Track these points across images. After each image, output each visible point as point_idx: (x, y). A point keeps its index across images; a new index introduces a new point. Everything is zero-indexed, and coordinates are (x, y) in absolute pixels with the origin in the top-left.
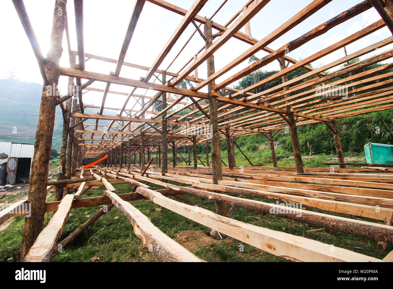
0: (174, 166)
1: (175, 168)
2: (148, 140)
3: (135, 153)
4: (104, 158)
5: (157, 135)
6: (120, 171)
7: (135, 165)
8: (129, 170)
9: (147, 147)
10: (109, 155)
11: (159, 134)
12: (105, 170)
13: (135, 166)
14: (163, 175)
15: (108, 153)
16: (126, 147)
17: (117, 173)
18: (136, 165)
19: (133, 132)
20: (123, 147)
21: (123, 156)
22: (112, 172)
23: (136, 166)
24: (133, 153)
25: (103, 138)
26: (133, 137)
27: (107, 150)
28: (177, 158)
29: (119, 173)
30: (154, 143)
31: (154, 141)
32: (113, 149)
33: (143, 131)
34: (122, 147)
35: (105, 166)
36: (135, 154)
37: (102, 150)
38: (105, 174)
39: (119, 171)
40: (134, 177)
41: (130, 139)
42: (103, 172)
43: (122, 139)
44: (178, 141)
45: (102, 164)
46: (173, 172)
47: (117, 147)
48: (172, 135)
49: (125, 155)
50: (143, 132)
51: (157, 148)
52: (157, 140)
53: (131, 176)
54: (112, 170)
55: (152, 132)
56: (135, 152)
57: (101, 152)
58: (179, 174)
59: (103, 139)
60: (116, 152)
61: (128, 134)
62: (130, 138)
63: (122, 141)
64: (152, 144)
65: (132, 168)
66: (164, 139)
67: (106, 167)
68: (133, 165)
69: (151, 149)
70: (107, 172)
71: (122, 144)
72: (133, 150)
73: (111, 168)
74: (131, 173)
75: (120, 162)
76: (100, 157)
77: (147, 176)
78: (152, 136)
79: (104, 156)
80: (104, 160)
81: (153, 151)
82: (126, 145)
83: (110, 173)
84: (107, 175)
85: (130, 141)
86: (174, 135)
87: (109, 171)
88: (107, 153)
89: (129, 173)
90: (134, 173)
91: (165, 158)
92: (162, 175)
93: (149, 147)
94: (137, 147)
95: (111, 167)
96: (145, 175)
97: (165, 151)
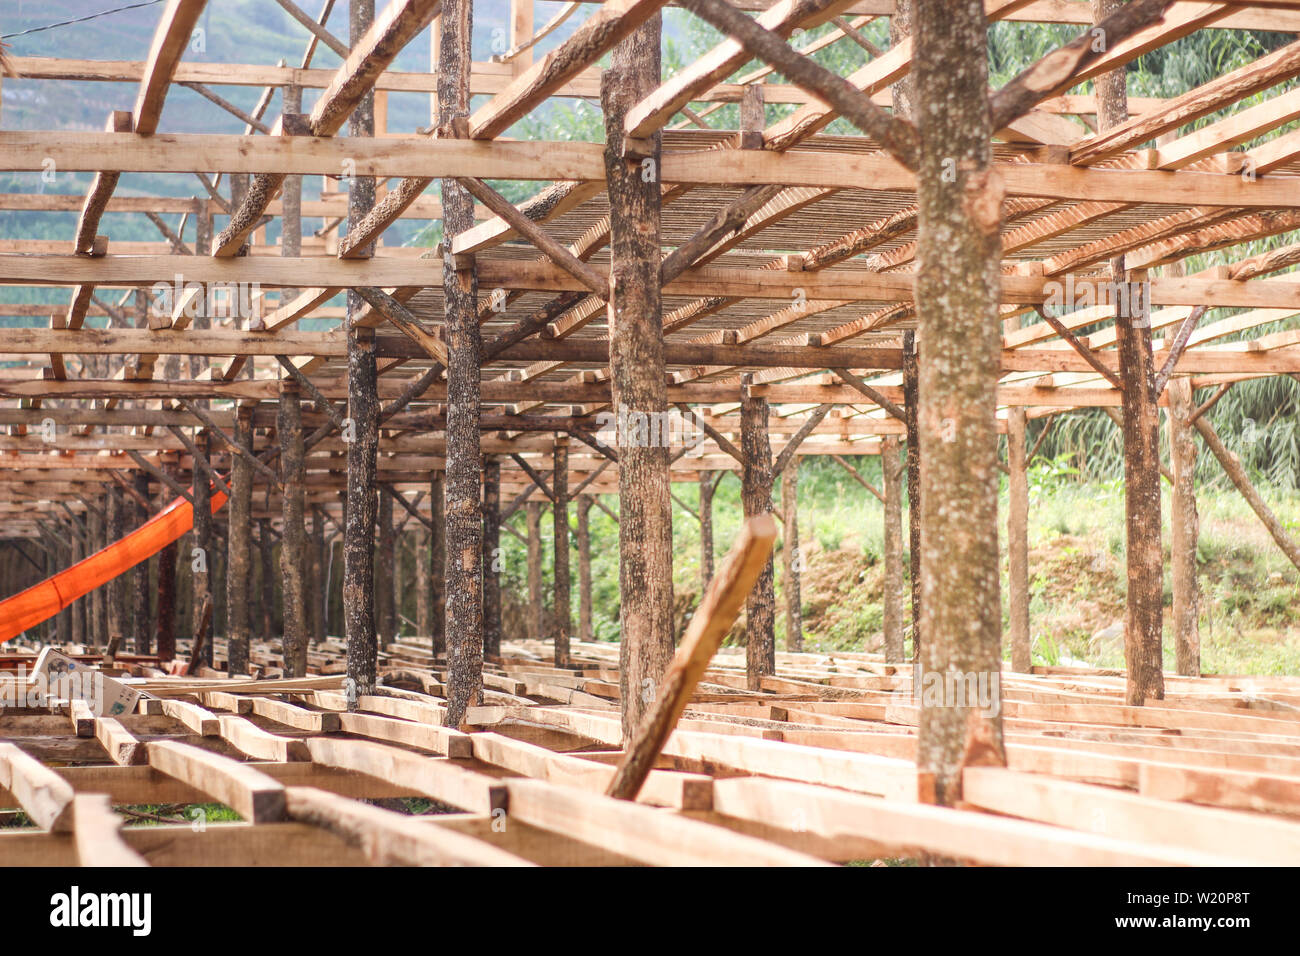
0: (1147, 678)
1: (1151, 710)
2: (730, 273)
3: (559, 469)
4: (146, 538)
5: (860, 180)
6: (349, 723)
7: (563, 647)
8: (474, 715)
9: (733, 383)
10: (210, 492)
11: (877, 170)
12: (155, 709)
13: (562, 659)
14: (941, 793)
15: (190, 462)
16: (421, 371)
17: (297, 753)
18: (579, 648)
19: (485, 138)
20: (387, 382)
21: (399, 515)
22: (241, 732)
23: (579, 669)
24: (536, 477)
25: (91, 247)
26: (495, 226)
27: (174, 418)
28: (1202, 561)
29: (321, 750)
30: (832, 319)
31: (825, 275)
32: (252, 412)
33: (634, 118)
34: (369, 376)
35: (167, 652)
36: (560, 488)
37: (110, 416)
38: (140, 756)
39: (333, 728)
40: (501, 799)
41: (469, 263)
42: (115, 736)
43: (357, 255)
44: (1207, 274)
45: (125, 627)
46: (1107, 761)
47: (295, 385)
48: (1099, 171)
49: (425, 504)
50: (637, 136)
51: (872, 395)
52: (875, 260)
53: (470, 791)
54: (247, 712)
55: (778, 130)
56: (558, 450)
57: (102, 450)
58: (1192, 788)
59: (99, 256)
60: (290, 454)
61: (424, 182)
62: (464, 242)
63: (350, 276)
64: (791, 326)
65: (521, 690)
66: (945, 233)
67: (180, 662)
68: (548, 648)
69: (796, 413)
70: (176, 730)
71: (364, 333)
72: (528, 424)
73: (240, 680)
74: (482, 753)
75: (353, 598)
76: (93, 525)
77: (699, 803)
78: (786, 200)
79: (146, 514)
80: (144, 566)
81: (824, 441)
82: (424, 354)
83: (212, 740)
84: (157, 776)
85: (464, 289)
86: (1131, 177)
87: (193, 716)
88: (181, 472)
89: (465, 757)
90: (517, 752)
91: (963, 539)
92: (923, 799)
93: (764, 375)
94: (581, 375)
95: (236, 663)
96: (663, 784)
97: (966, 422)
